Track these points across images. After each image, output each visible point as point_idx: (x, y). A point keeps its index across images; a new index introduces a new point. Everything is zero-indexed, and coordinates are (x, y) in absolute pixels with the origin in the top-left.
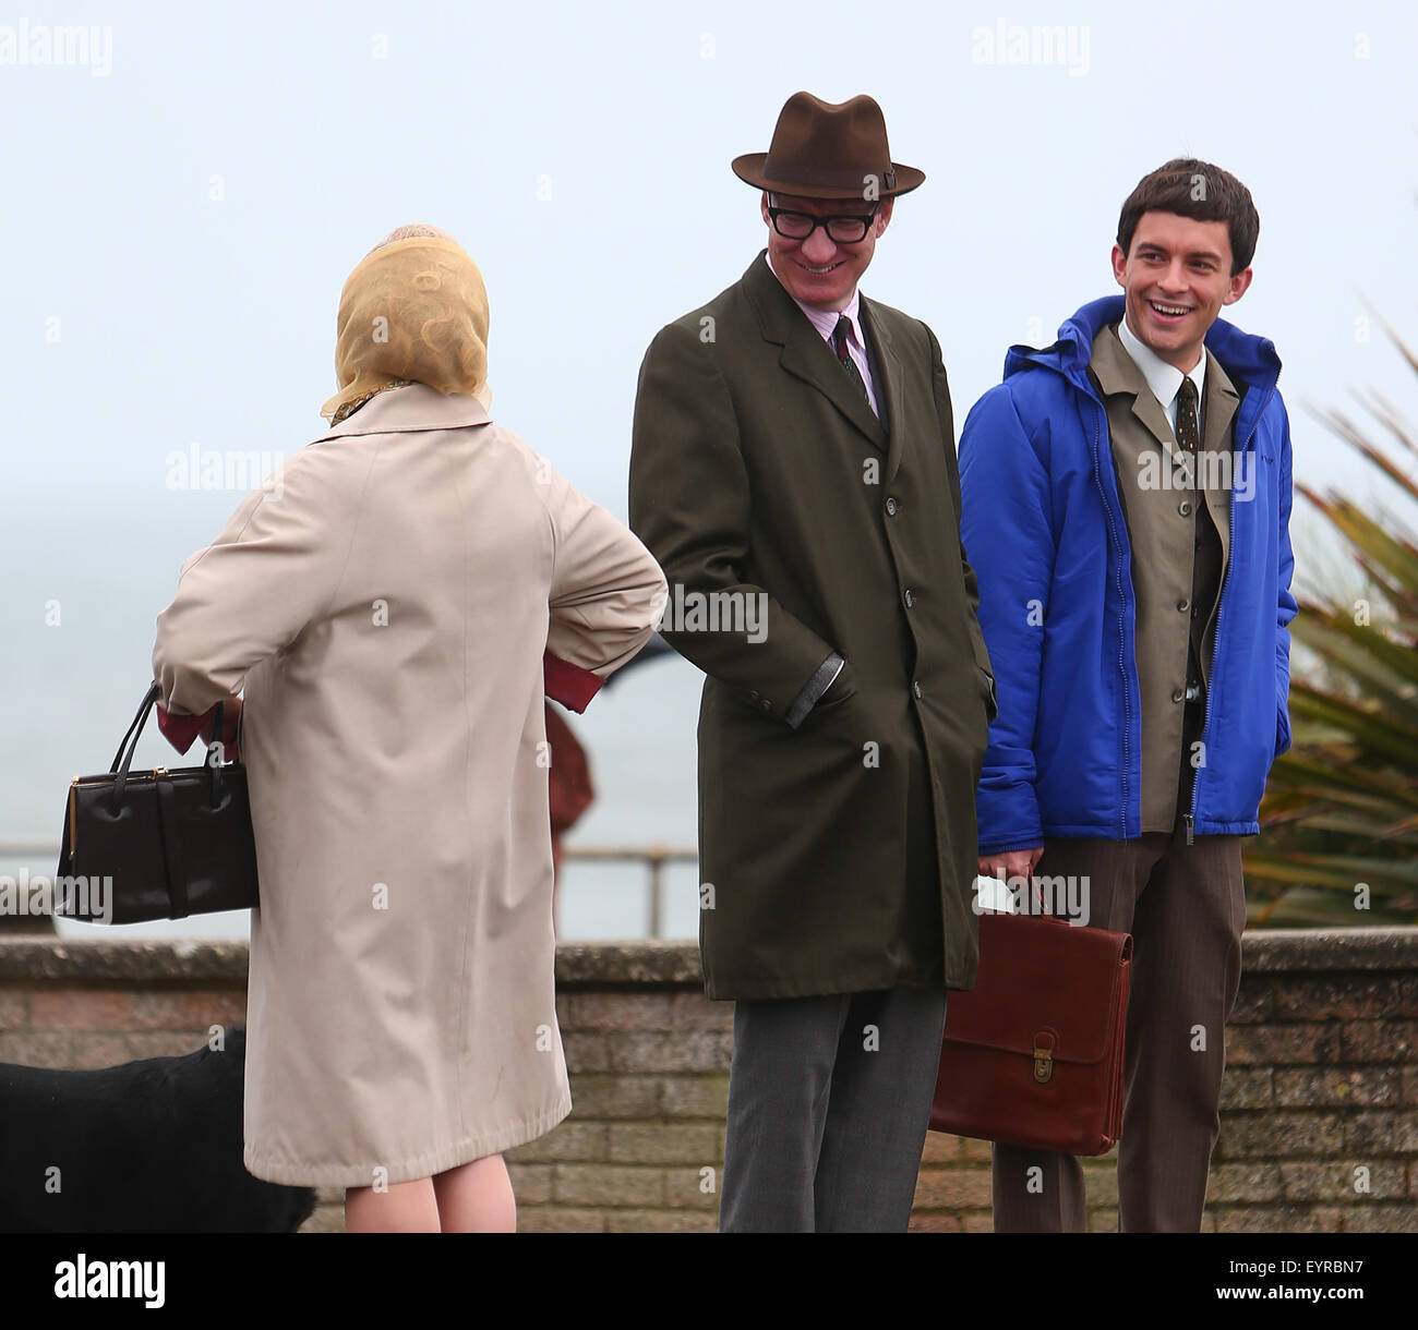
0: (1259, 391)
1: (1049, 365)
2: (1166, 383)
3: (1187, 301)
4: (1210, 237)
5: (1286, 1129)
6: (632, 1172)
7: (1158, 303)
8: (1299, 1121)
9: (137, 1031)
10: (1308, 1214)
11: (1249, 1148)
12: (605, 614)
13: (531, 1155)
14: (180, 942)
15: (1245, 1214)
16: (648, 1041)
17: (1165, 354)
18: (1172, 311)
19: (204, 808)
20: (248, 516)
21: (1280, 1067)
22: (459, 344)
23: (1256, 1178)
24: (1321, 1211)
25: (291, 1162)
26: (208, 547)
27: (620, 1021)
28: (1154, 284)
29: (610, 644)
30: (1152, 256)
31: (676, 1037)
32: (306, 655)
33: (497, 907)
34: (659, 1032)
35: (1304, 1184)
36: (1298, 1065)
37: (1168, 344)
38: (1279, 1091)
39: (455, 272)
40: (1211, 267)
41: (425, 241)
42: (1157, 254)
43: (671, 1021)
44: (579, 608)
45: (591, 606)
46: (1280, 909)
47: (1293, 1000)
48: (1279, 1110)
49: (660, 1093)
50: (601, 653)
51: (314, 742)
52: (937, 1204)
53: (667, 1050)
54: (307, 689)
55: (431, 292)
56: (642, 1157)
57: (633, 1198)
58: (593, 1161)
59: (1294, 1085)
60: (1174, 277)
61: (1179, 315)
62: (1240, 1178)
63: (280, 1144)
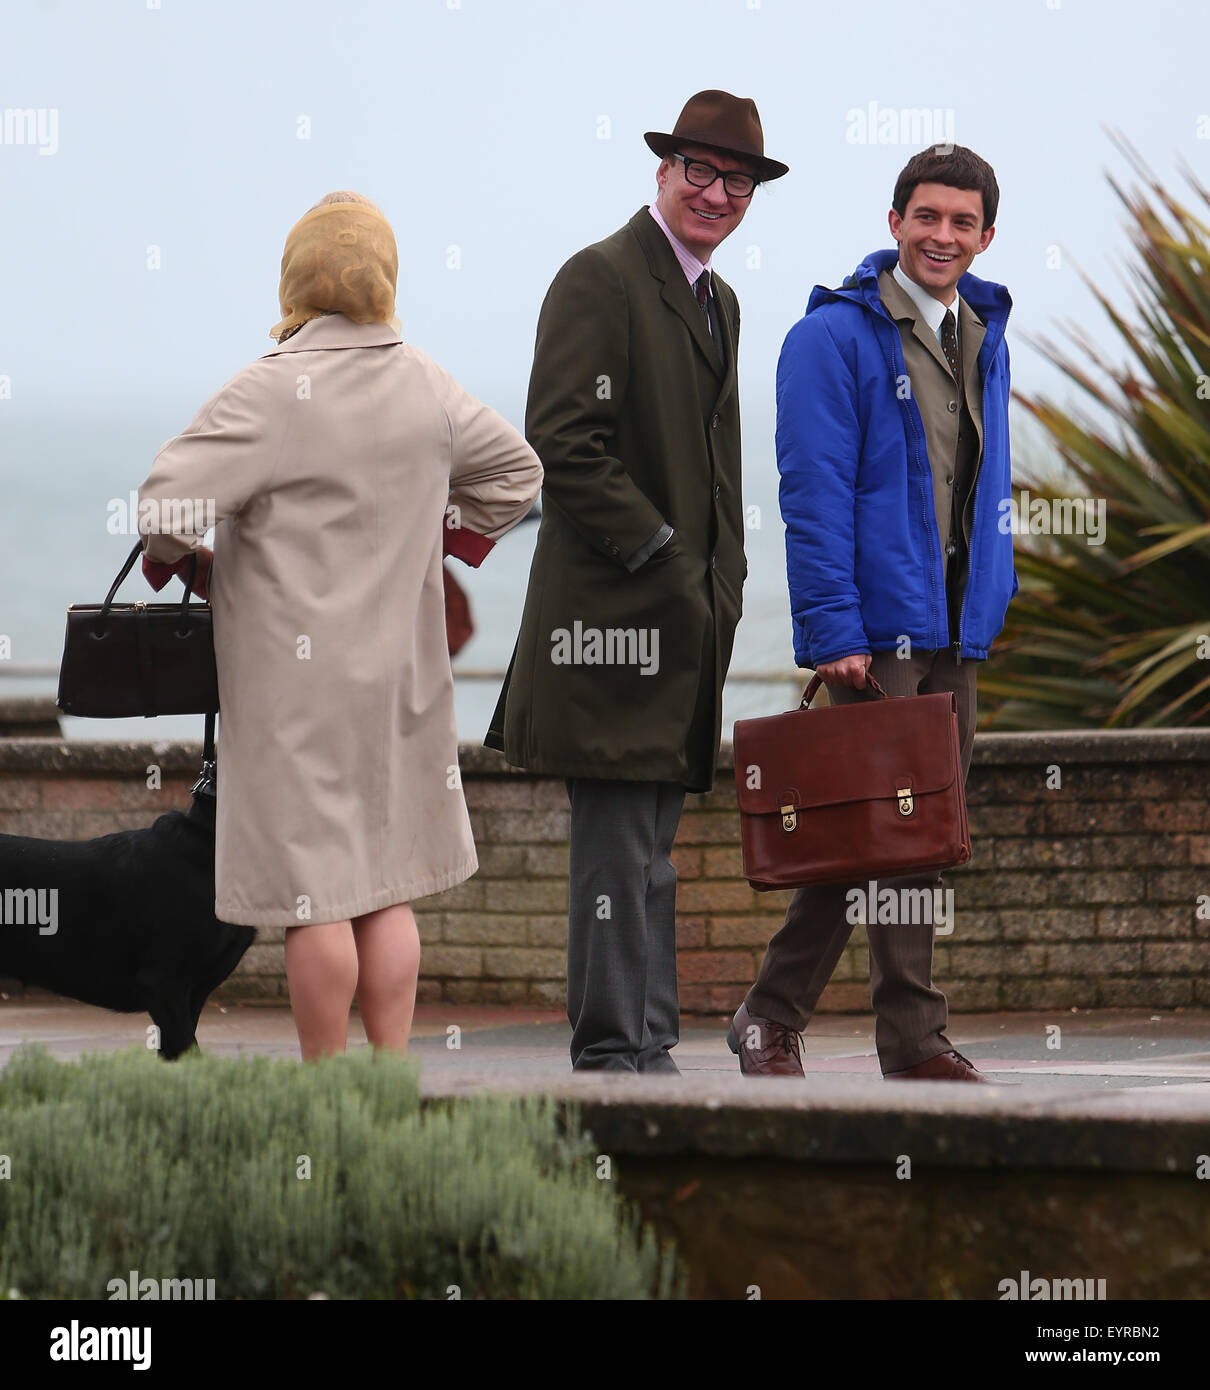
0: (995, 324)
1: (852, 299)
2: (934, 314)
3: (953, 251)
4: (968, 201)
5: (1005, 885)
6: (503, 918)
7: (931, 252)
8: (1014, 879)
9: (123, 811)
10: (1020, 951)
11: (975, 900)
12: (495, 491)
13: (425, 905)
14: (156, 743)
15: (972, 950)
16: (515, 818)
17: (935, 291)
18: (942, 258)
19: (177, 634)
20: (207, 414)
21: (999, 838)
22: (370, 286)
23: (981, 923)
24: (1030, 948)
25: (245, 907)
26: (178, 436)
27: (494, 803)
28: (929, 237)
29: (498, 514)
30: (925, 217)
31: (537, 815)
32: (253, 519)
33: (407, 713)
34: (523, 811)
35: (1018, 927)
36: (1014, 836)
37: (939, 282)
38: (998, 856)
39: (369, 230)
40: (971, 225)
41: (348, 205)
42: (931, 215)
43: (533, 803)
44: (475, 486)
45: (483, 485)
46: (999, 717)
47: (1009, 787)
48: (999, 870)
49: (525, 858)
50: (491, 521)
51: (257, 585)
52: (737, 943)
53: (530, 825)
54: (253, 547)
55: (351, 246)
56: (511, 908)
57: (503, 939)
58: (473, 910)
59: (1010, 852)
60: (945, 232)
61: (947, 261)
62: (968, 923)
63: (236, 893)
